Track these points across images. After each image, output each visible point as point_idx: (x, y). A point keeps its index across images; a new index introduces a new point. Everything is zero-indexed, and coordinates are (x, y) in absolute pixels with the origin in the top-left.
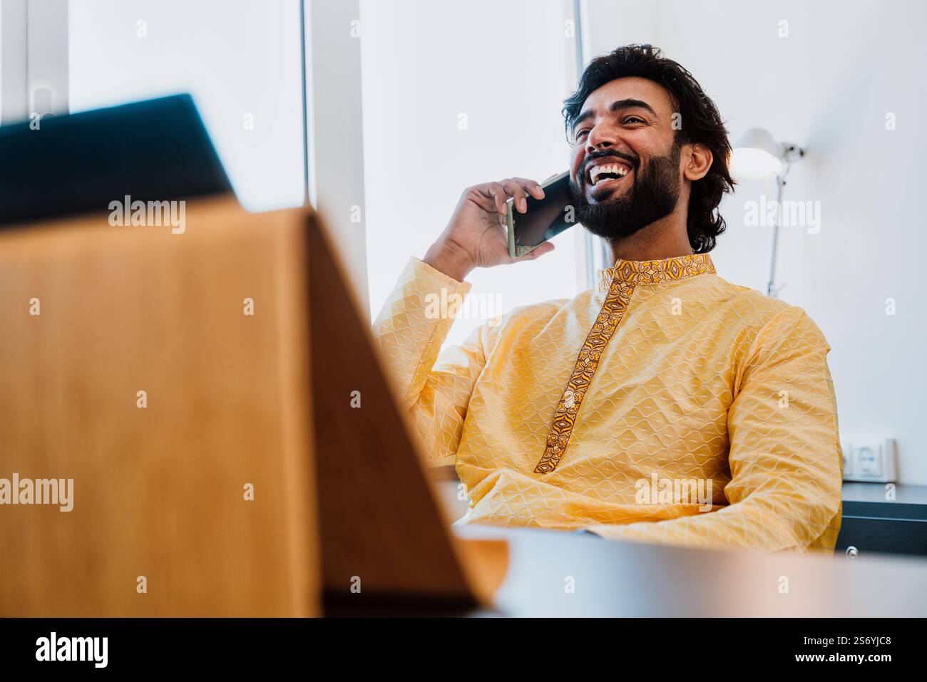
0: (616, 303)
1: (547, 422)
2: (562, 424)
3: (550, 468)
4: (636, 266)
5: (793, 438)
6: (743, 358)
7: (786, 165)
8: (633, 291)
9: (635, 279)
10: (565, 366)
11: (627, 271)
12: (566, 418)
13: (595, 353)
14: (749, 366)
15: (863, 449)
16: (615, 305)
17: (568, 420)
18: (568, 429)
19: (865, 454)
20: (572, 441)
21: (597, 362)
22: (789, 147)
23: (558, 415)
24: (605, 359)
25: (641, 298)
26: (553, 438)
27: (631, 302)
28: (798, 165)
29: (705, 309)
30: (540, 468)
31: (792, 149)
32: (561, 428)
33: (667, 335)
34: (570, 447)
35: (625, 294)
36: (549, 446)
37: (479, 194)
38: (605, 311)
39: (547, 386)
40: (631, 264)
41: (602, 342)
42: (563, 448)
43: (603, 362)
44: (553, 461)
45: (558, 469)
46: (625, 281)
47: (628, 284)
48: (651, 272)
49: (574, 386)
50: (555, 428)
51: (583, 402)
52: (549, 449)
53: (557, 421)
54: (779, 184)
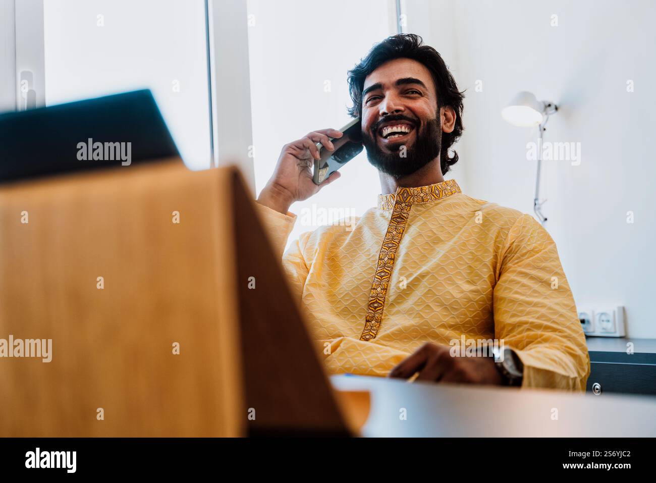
0: (400, 217)
1: (364, 305)
2: (376, 305)
3: (371, 337)
4: (412, 191)
5: (550, 308)
6: (500, 250)
7: (546, 117)
8: (410, 209)
9: (411, 200)
10: (369, 264)
11: (405, 195)
12: (378, 301)
13: (391, 253)
14: (506, 256)
15: (602, 314)
16: (399, 219)
17: (379, 302)
18: (381, 308)
19: (604, 318)
20: (385, 316)
21: (394, 259)
22: (547, 104)
23: (372, 299)
24: (398, 257)
25: (416, 213)
26: (370, 315)
27: (409, 216)
28: (554, 116)
29: (464, 218)
30: (364, 337)
31: (550, 105)
32: (375, 308)
33: (442, 238)
34: (384, 321)
35: (405, 211)
36: (367, 321)
37: (296, 148)
38: (392, 224)
39: (358, 279)
40: (408, 190)
41: (395, 245)
42: (379, 321)
43: (397, 259)
44: (373, 331)
45: (378, 336)
46: (404, 202)
47: (407, 204)
48: (422, 195)
49: (379, 277)
50: (371, 308)
51: (388, 288)
52: (368, 323)
53: (372, 303)
54: (540, 130)
